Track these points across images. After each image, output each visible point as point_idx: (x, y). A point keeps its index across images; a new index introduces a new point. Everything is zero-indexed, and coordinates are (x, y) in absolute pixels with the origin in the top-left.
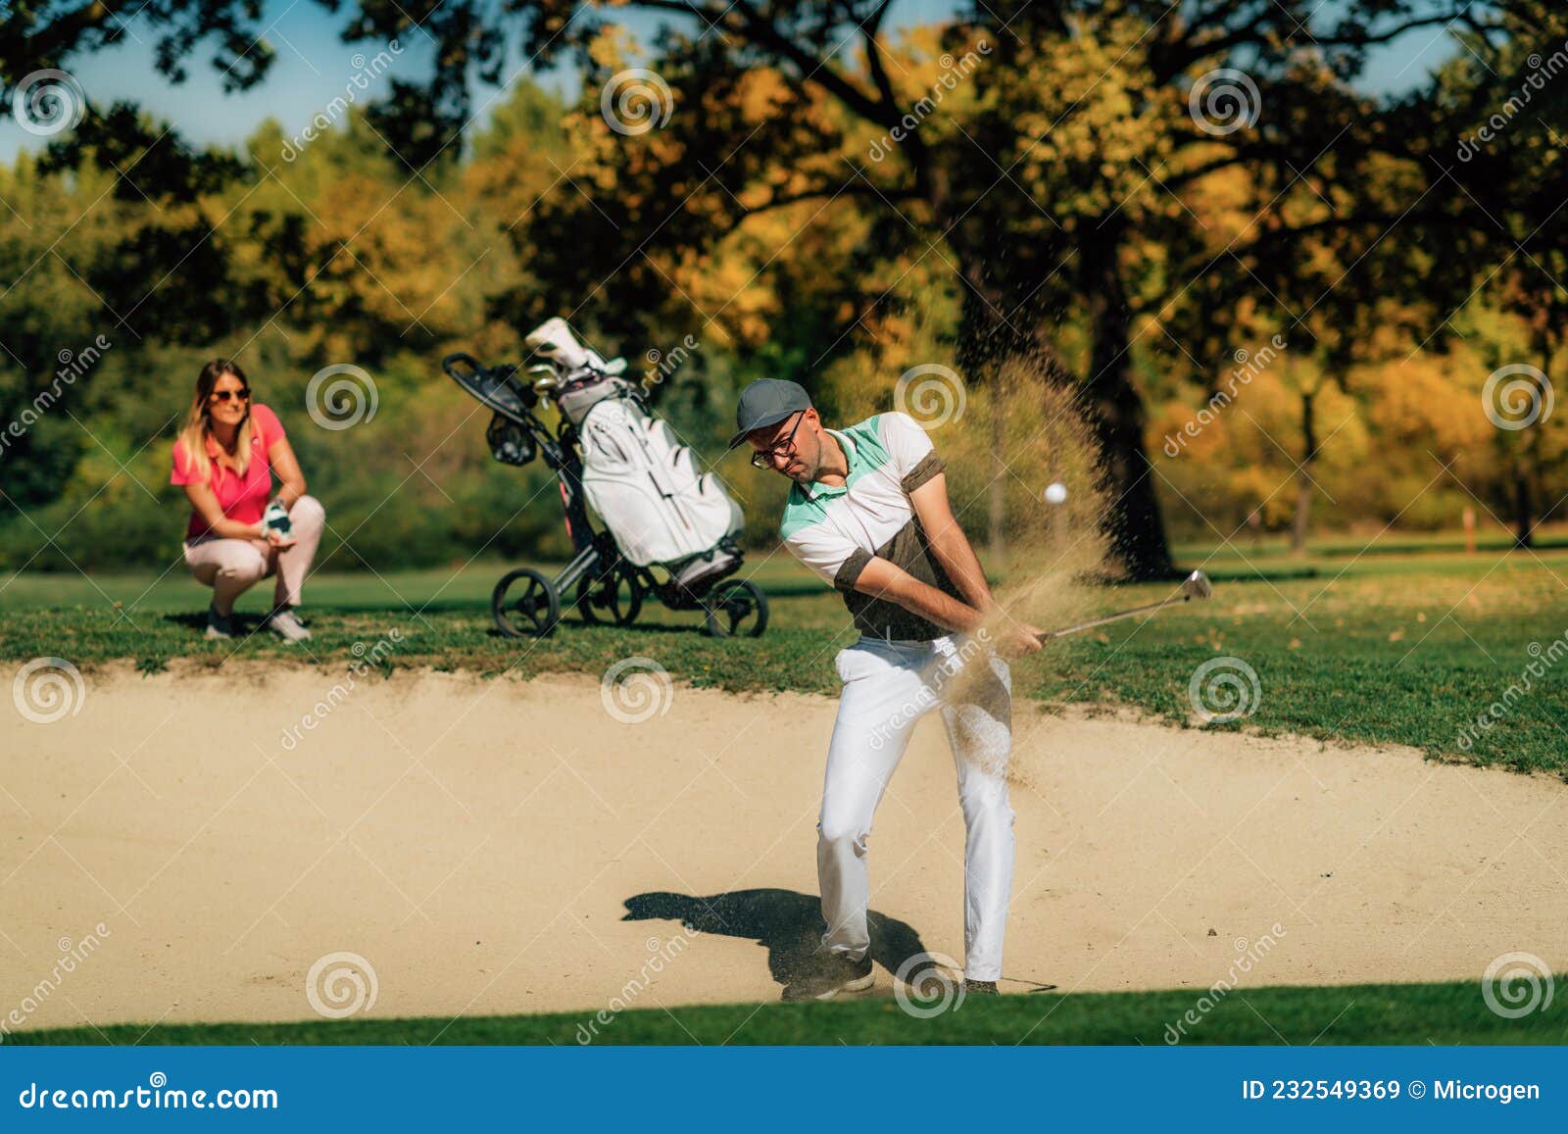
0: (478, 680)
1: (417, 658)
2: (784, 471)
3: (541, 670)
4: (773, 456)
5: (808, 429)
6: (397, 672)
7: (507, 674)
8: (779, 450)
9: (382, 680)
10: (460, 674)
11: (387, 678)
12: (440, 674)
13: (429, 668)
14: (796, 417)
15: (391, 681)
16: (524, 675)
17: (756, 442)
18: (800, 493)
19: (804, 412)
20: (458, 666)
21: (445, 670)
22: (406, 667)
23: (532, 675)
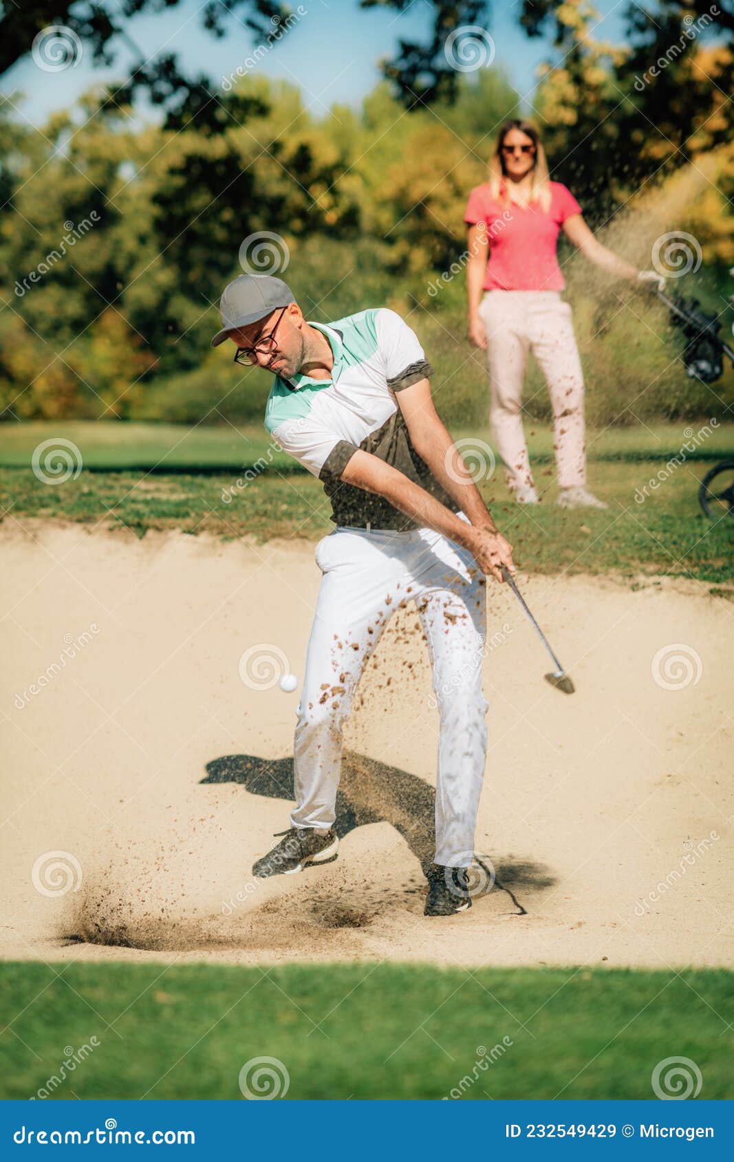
0: (218, 543)
1: (171, 521)
2: (267, 367)
3: (274, 536)
4: (255, 354)
5: (290, 324)
6: (150, 533)
7: (243, 539)
8: (262, 347)
9: (137, 540)
10: (204, 538)
11: (141, 538)
12: (187, 537)
13: (178, 530)
14: (279, 312)
15: (144, 542)
16: (259, 540)
17: (238, 340)
18: (285, 385)
19: (286, 308)
20: (203, 529)
21: (190, 532)
22: (158, 529)
23: (265, 541)
